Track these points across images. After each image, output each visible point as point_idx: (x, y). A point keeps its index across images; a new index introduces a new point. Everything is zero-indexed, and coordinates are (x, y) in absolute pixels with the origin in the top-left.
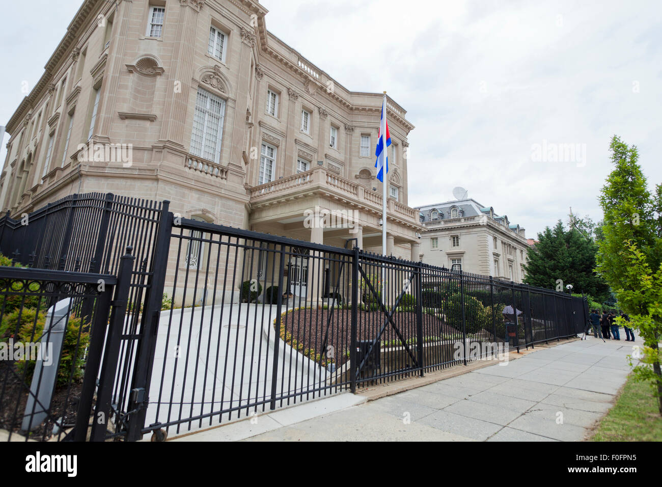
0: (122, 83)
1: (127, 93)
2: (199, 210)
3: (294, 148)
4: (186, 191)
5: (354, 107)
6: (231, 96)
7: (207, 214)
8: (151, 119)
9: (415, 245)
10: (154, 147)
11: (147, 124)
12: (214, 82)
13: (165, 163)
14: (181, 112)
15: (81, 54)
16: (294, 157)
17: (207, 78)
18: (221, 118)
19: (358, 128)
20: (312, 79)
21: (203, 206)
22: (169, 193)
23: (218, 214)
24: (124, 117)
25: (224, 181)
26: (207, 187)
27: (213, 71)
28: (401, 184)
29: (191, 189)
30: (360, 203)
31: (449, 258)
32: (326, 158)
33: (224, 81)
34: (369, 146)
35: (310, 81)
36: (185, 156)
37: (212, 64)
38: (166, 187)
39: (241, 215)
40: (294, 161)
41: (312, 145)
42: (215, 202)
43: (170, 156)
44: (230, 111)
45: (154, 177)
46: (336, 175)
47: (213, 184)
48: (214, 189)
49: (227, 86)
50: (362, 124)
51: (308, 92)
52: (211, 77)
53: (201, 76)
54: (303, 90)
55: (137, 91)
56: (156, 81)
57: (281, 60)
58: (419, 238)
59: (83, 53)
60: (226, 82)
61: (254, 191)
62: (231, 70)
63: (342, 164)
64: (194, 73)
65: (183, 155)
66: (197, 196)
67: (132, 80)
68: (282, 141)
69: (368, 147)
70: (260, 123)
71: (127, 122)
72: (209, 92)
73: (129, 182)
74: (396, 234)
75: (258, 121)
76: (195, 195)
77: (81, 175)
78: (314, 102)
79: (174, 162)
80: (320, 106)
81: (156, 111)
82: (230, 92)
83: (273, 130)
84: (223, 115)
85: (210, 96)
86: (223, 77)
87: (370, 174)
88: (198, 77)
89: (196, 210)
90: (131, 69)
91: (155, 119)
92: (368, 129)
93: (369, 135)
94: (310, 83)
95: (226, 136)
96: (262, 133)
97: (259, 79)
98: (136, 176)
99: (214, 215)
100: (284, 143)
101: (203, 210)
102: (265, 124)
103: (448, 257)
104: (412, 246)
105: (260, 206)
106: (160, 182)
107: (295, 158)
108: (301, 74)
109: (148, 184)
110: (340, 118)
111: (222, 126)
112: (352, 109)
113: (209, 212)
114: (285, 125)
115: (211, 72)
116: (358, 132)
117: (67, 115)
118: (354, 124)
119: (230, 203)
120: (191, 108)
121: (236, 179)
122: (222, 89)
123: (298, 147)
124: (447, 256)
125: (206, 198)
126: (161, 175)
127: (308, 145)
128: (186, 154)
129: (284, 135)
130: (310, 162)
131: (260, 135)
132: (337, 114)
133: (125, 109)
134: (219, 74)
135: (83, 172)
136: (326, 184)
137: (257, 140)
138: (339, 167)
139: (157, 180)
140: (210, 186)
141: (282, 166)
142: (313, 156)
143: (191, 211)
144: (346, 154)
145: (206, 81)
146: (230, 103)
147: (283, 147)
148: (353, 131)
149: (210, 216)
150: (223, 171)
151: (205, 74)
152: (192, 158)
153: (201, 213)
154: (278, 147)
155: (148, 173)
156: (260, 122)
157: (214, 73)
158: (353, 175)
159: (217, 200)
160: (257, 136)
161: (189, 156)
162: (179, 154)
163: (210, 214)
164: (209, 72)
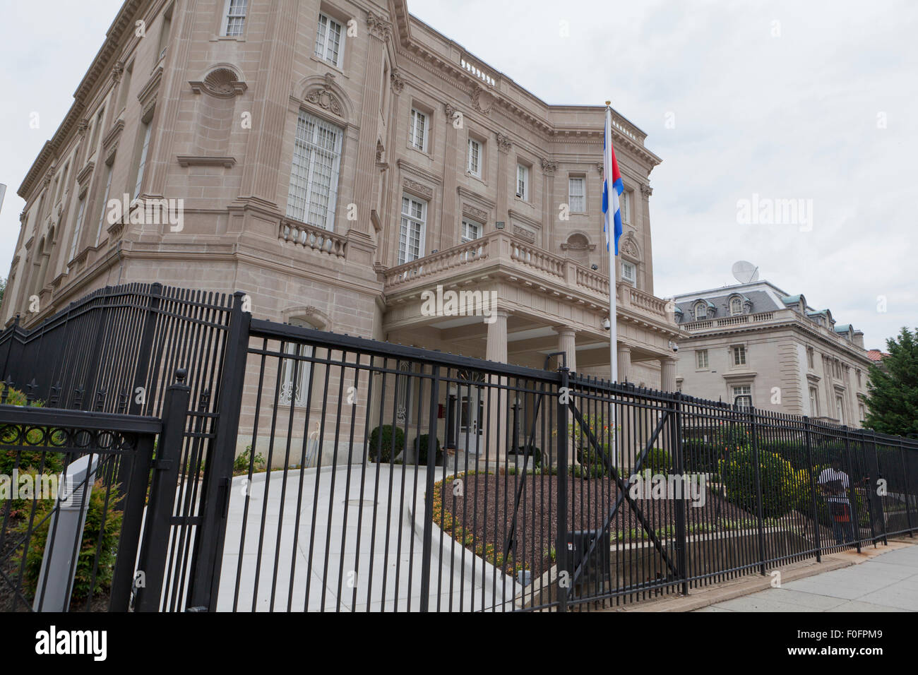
0: (184, 111)
1: (191, 126)
2: (302, 308)
3: (457, 202)
4: (282, 279)
5: (556, 131)
6: (352, 120)
7: (315, 315)
8: (226, 163)
9: (669, 362)
10: (230, 209)
11: (221, 172)
12: (325, 100)
13: (248, 233)
14: (273, 152)
15: (125, 71)
16: (456, 217)
17: (314, 94)
18: (336, 157)
19: (564, 166)
20: (484, 88)
21: (307, 301)
22: (255, 282)
23: (333, 314)
24: (186, 163)
25: (341, 261)
26: (315, 270)
27: (323, 83)
28: (640, 259)
29: (288, 274)
30: (570, 292)
31: (728, 385)
32: (510, 217)
33: (341, 98)
34: (584, 194)
35: (482, 90)
36: (278, 221)
37: (321, 71)
38: (249, 272)
39: (369, 316)
40: (456, 224)
41: (486, 197)
42: (327, 295)
43: (255, 221)
44: (350, 146)
45: (231, 257)
46: (528, 245)
47: (323, 264)
48: (326, 273)
49: (345, 105)
50: (571, 159)
51: (478, 108)
52: (321, 92)
53: (304, 91)
54: (470, 105)
55: (206, 121)
56: (234, 103)
57: (433, 60)
58: (675, 350)
59: (127, 70)
60: (345, 100)
61: (390, 275)
62: (350, 79)
63: (538, 226)
64: (292, 88)
65: (276, 220)
66: (298, 285)
67: (198, 105)
68: (436, 190)
69: (581, 197)
70: (399, 163)
71: (190, 170)
72: (317, 116)
73: (193, 266)
74: (634, 344)
75: (396, 159)
76: (295, 285)
77: (122, 258)
78: (488, 123)
79: (262, 232)
80: (497, 130)
81: (234, 151)
82: (350, 115)
83: (421, 173)
84: (340, 152)
85: (318, 124)
86: (339, 92)
87: (586, 242)
88: (299, 95)
89: (296, 309)
90: (197, 88)
91: (233, 163)
92: (580, 166)
93: (584, 176)
94: (482, 93)
95: (343, 186)
96: (402, 180)
97: (397, 92)
98: (204, 256)
99: (325, 316)
100: (439, 195)
101: (307, 309)
102: (408, 164)
103: (728, 383)
104: (663, 364)
105: (400, 299)
106: (240, 265)
107: (458, 216)
108: (466, 80)
109: (222, 268)
110: (533, 149)
111: (338, 171)
112: (552, 134)
113: (318, 312)
114: (441, 164)
115: (319, 84)
116: (563, 171)
117: (104, 165)
118: (558, 159)
119: (352, 296)
120: (288, 143)
121: (360, 256)
122: (337, 110)
123: (463, 200)
124: (725, 381)
125: (314, 288)
126: (242, 253)
127: (480, 197)
128: (281, 218)
129: (439, 181)
130: (484, 224)
131: (399, 183)
132: (527, 142)
133: (188, 150)
134: (332, 87)
135: (124, 253)
136: (510, 261)
137: (394, 191)
138: (533, 231)
139: (235, 261)
140: (320, 270)
141: (436, 233)
142: (489, 215)
143: (288, 311)
144: (543, 208)
145: (312, 99)
146: (350, 133)
147: (438, 201)
148: (555, 170)
149: (319, 317)
150: (340, 243)
151: (310, 88)
152: (290, 223)
153: (304, 313)
154: (429, 201)
155: (222, 250)
156: (399, 161)
157: (325, 86)
158: (558, 243)
159: (330, 291)
160: (395, 184)
161: (285, 221)
162: (270, 218)
163: (319, 314)
164: (316, 84)
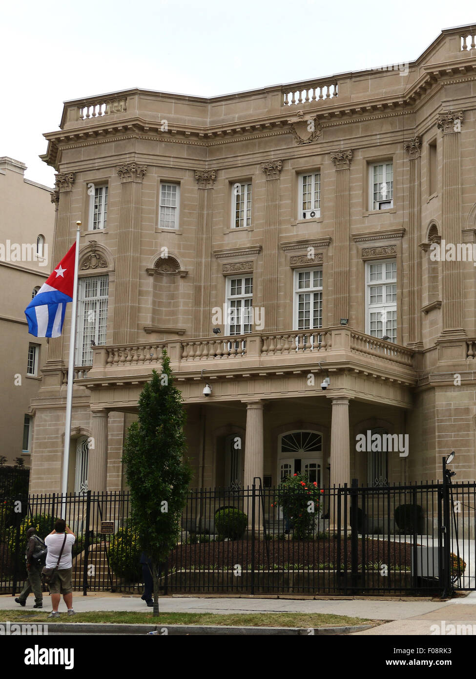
2: (73, 430)
6: (111, 267)
12: (94, 262)
13: (42, 389)
17: (87, 263)
19: (425, 137)
21: (77, 423)
22: (46, 421)
27: (89, 250)
29: (63, 408)
32: (356, 242)
33: (103, 254)
36: (59, 373)
37: (88, 241)
39: (120, 422)
44: (112, 288)
52: (91, 258)
54: (294, 143)
62: (109, 233)
65: (58, 372)
68: (257, 261)
78: (317, 150)
79: (51, 385)
80: (330, 149)
82: (110, 263)
83: (237, 252)
86: (101, 250)
92: (432, 131)
99: (87, 431)
100: (262, 263)
101: (76, 429)
106: (37, 412)
115: (88, 252)
122: (105, 265)
123: (291, 254)
127: (307, 241)
128: (60, 370)
134: (97, 249)
138: (393, 242)
144: (412, 206)
145: (85, 266)
146: (111, 279)
149: (85, 433)
151: (83, 260)
156: (214, 253)
157: (91, 251)
161: (65, 370)
162: (54, 373)
163: (84, 431)
164: (86, 254)
